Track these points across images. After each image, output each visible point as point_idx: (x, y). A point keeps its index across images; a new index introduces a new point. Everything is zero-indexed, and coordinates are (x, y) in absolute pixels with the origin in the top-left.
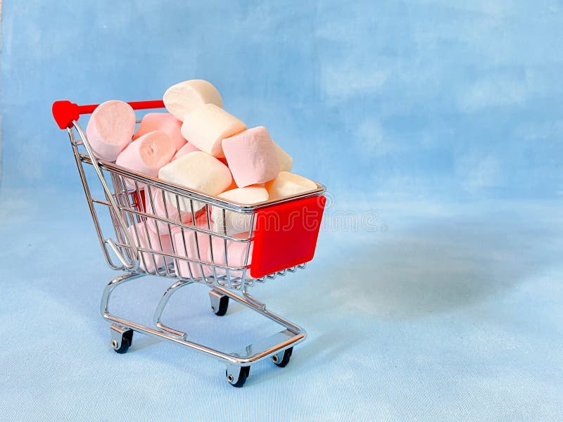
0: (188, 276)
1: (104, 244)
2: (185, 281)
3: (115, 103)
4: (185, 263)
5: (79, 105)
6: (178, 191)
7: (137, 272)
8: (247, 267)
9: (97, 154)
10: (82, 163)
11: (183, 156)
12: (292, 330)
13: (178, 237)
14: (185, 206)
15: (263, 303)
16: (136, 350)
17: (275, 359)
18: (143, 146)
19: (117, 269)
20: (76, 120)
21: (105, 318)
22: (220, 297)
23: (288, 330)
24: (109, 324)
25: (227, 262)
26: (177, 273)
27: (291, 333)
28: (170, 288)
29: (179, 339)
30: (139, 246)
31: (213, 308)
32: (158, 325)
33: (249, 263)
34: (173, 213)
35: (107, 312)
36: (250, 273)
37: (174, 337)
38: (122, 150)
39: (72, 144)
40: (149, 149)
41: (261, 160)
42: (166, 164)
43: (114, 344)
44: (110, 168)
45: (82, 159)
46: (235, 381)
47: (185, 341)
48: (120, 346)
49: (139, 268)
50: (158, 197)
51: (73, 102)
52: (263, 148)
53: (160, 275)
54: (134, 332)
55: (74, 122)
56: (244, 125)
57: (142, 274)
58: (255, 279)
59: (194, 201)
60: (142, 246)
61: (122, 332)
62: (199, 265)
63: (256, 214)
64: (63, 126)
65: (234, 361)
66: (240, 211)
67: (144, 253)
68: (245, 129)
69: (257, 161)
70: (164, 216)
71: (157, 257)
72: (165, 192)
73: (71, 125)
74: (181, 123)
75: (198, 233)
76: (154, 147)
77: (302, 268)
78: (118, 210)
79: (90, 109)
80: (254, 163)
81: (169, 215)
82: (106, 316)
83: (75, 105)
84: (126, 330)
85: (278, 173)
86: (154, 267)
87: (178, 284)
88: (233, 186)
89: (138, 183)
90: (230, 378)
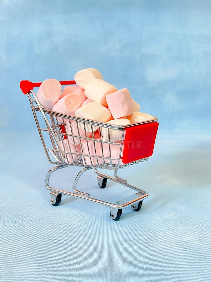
0: (90, 165)
1: (46, 151)
2: (88, 168)
3: (51, 80)
4: (89, 158)
5: (33, 82)
6: (85, 121)
7: (63, 165)
8: (121, 158)
9: (43, 106)
10: (35, 111)
11: (86, 105)
12: (142, 193)
13: (85, 145)
14: (88, 129)
15: (126, 180)
16: (63, 204)
17: (133, 207)
18: (66, 100)
19: (53, 163)
20: (32, 89)
21: (47, 189)
22: (103, 178)
23: (140, 192)
24: (50, 192)
25: (110, 156)
26: (84, 164)
27: (141, 194)
28: (81, 171)
29: (86, 197)
30: (65, 151)
31: (99, 184)
32: (75, 191)
33: (122, 156)
34: (82, 133)
35: (48, 186)
36: (122, 161)
37: (83, 196)
38: (56, 103)
39: (30, 101)
40: (69, 102)
41: (126, 105)
42: (78, 109)
43: (52, 201)
44: (49, 112)
45: (35, 109)
46: (115, 218)
47: (89, 198)
48: (55, 202)
49: (65, 162)
50: (74, 125)
51: (30, 81)
52: (127, 99)
53: (76, 165)
54: (62, 195)
55: (31, 91)
56: (116, 88)
57: (67, 166)
58: (125, 164)
59: (93, 126)
60: (66, 151)
61: (56, 195)
62: (95, 159)
63: (125, 131)
64: (25, 93)
65: (114, 206)
66: (117, 129)
67: (67, 154)
68: (116, 91)
69: (124, 105)
70: (77, 135)
71: (74, 156)
72: (78, 122)
73: (29, 92)
74: (83, 90)
75: (95, 142)
76: (72, 101)
77: (147, 160)
78: (54, 133)
79: (38, 85)
80: (123, 106)
81: (80, 134)
82: (48, 187)
83: (31, 83)
84: (58, 194)
85: (134, 112)
86: (72, 161)
87: (85, 169)
88: (112, 118)
89: (64, 119)
90: (112, 216)
